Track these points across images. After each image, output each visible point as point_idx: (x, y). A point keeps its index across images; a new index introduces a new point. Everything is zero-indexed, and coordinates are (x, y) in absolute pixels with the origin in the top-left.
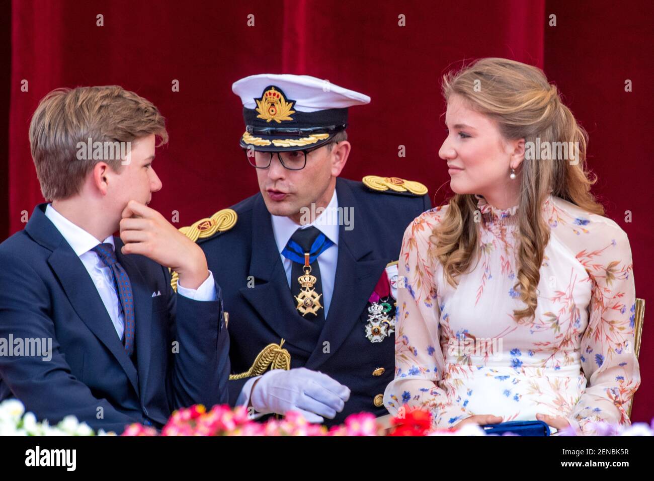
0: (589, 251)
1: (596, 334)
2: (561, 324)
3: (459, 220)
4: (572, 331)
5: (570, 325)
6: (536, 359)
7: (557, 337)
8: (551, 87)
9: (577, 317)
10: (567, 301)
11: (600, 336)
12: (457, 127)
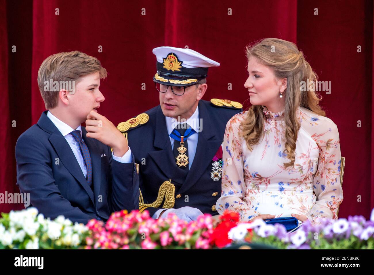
0: (318, 134)
1: (321, 175)
2: (304, 170)
3: (254, 118)
4: (309, 173)
5: (308, 171)
6: (291, 187)
7: (302, 176)
8: (300, 52)
9: (312, 166)
10: (307, 158)
11: (323, 176)
12: (253, 72)
